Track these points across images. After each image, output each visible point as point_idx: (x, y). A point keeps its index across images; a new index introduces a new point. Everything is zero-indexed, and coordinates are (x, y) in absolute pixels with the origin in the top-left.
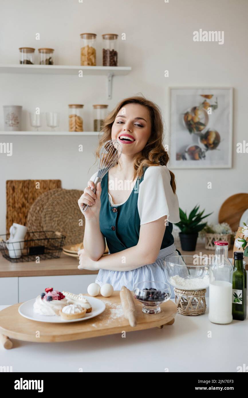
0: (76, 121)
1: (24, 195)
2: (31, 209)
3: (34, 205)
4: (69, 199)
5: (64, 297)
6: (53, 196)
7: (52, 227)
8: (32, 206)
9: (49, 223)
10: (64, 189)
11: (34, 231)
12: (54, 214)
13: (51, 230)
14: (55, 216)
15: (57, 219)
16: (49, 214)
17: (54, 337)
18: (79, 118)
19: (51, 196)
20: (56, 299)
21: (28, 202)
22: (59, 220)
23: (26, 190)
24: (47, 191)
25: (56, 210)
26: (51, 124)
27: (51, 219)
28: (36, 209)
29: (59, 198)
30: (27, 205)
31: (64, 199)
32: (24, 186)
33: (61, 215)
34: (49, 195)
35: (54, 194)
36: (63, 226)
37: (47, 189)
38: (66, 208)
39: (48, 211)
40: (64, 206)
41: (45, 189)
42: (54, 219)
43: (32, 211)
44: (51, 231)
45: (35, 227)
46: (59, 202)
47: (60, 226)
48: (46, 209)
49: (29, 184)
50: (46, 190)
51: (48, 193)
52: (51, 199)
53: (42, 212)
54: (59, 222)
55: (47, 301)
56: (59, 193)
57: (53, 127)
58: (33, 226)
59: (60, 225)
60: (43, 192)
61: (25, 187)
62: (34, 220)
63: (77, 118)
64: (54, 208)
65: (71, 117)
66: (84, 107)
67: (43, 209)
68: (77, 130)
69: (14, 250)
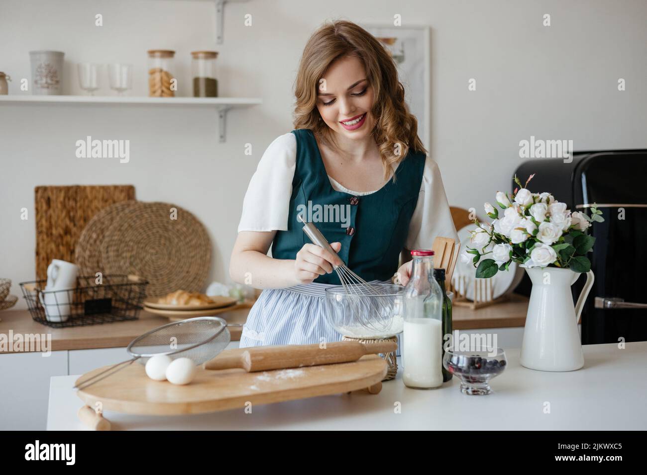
0: (162, 78)
1: (68, 212)
2: (82, 238)
3: (88, 230)
4: (149, 220)
6: (121, 214)
7: (120, 268)
8: (84, 232)
9: (115, 261)
10: (141, 202)
11: (86, 275)
12: (122, 245)
13: (118, 273)
14: (125, 249)
15: (128, 255)
16: (115, 245)
18: (167, 74)
19: (118, 214)
21: (75, 225)
22: (133, 256)
23: (72, 203)
24: (110, 205)
25: (127, 239)
26: (118, 85)
27: (119, 255)
28: (91, 237)
29: (131, 218)
30: (74, 230)
31: (141, 220)
32: (67, 197)
33: (135, 247)
34: (114, 213)
35: (123, 209)
36: (140, 266)
37: (111, 201)
38: (145, 236)
39: (113, 241)
40: (141, 230)
41: (106, 201)
42: (124, 255)
43: (84, 240)
44: (120, 276)
45: (89, 270)
46: (133, 224)
47: (135, 267)
48: (108, 236)
49: (76, 192)
50: (108, 203)
51: (111, 208)
52: (118, 218)
53: (101, 242)
54: (132, 259)
56: (132, 208)
57: (120, 90)
58: (86, 267)
59: (134, 264)
60: (103, 207)
61: (69, 199)
62: (87, 257)
63: (163, 74)
64: (123, 235)
65: (152, 73)
66: (176, 55)
67: (104, 237)
68: (163, 94)
69: (57, 305)
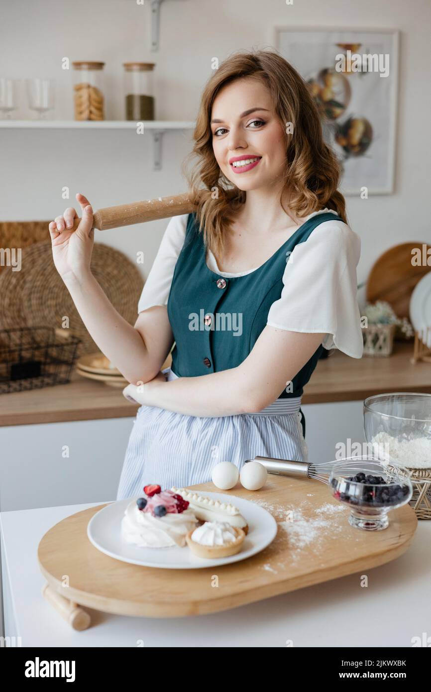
0: (90, 97)
5: (188, 503)
7: (44, 318)
9: (38, 311)
11: (7, 328)
12: (46, 292)
13: (42, 324)
14: (50, 296)
15: (53, 302)
16: (38, 292)
18: (96, 90)
20: (173, 512)
22: (59, 304)
25: (52, 285)
26: (38, 104)
27: (42, 303)
28: (10, 283)
33: (61, 294)
34: (36, 254)
37: (31, 240)
39: (36, 287)
42: (49, 303)
44: (44, 328)
45: (9, 321)
53: (22, 288)
54: (58, 308)
57: (40, 110)
59: (60, 313)
63: (91, 91)
64: (47, 280)
65: (78, 89)
66: (106, 67)
67: (24, 282)
68: (93, 116)
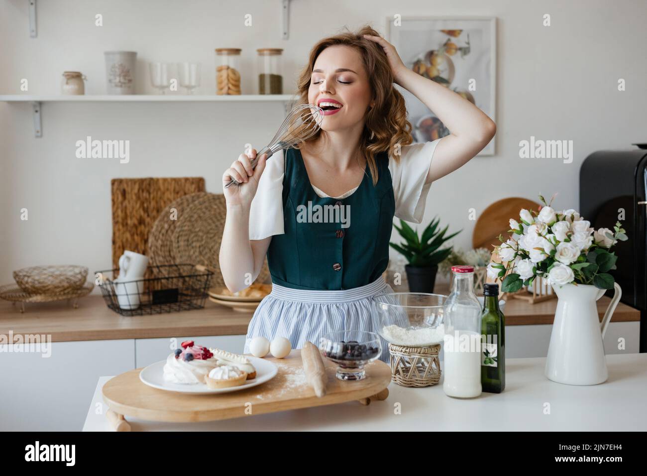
0: (228, 76)
1: (142, 203)
2: (155, 227)
3: (160, 221)
4: (218, 211)
5: (212, 355)
6: (191, 205)
7: (190, 257)
8: (156, 223)
9: (185, 251)
10: (211, 194)
11: (159, 264)
12: (192, 235)
13: (188, 262)
14: (195, 239)
15: (198, 244)
16: (186, 235)
17: (196, 413)
18: (234, 72)
19: (188, 205)
20: (199, 359)
21: (148, 216)
22: (202, 245)
23: (145, 195)
24: (180, 197)
25: (197, 230)
26: (187, 82)
27: (189, 244)
28: (163, 228)
29: (201, 209)
30: (148, 220)
31: (209, 211)
32: (141, 189)
33: (204, 237)
34: (185, 204)
35: (193, 201)
36: (208, 255)
37: (182, 193)
38: (213, 226)
39: (183, 231)
40: (210, 221)
41: (178, 193)
43: (157, 230)
44: (189, 265)
45: (161, 259)
46: (202, 215)
47: (204, 257)
48: (179, 226)
49: (149, 185)
50: (179, 195)
51: (182, 200)
52: (188, 210)
53: (173, 232)
54: (201, 249)
55: (185, 361)
56: (201, 200)
57: (189, 87)
58: (159, 255)
59: (203, 253)
60: (174, 199)
61: (143, 191)
62: (159, 247)
63: (230, 72)
64: (193, 225)
65: (220, 70)
66: (242, 53)
67: (175, 227)
68: (230, 91)
69: (127, 295)
